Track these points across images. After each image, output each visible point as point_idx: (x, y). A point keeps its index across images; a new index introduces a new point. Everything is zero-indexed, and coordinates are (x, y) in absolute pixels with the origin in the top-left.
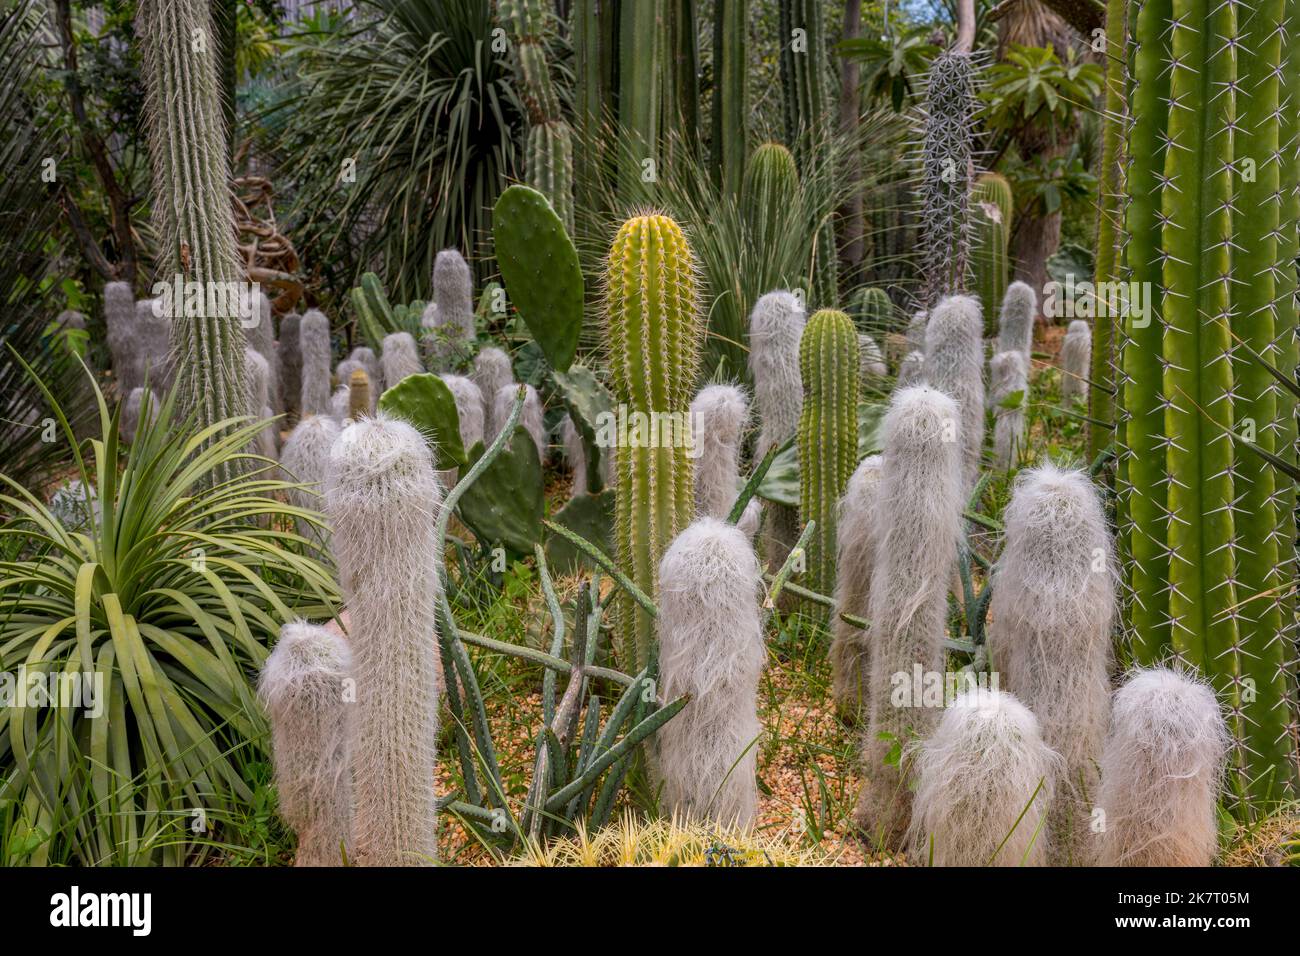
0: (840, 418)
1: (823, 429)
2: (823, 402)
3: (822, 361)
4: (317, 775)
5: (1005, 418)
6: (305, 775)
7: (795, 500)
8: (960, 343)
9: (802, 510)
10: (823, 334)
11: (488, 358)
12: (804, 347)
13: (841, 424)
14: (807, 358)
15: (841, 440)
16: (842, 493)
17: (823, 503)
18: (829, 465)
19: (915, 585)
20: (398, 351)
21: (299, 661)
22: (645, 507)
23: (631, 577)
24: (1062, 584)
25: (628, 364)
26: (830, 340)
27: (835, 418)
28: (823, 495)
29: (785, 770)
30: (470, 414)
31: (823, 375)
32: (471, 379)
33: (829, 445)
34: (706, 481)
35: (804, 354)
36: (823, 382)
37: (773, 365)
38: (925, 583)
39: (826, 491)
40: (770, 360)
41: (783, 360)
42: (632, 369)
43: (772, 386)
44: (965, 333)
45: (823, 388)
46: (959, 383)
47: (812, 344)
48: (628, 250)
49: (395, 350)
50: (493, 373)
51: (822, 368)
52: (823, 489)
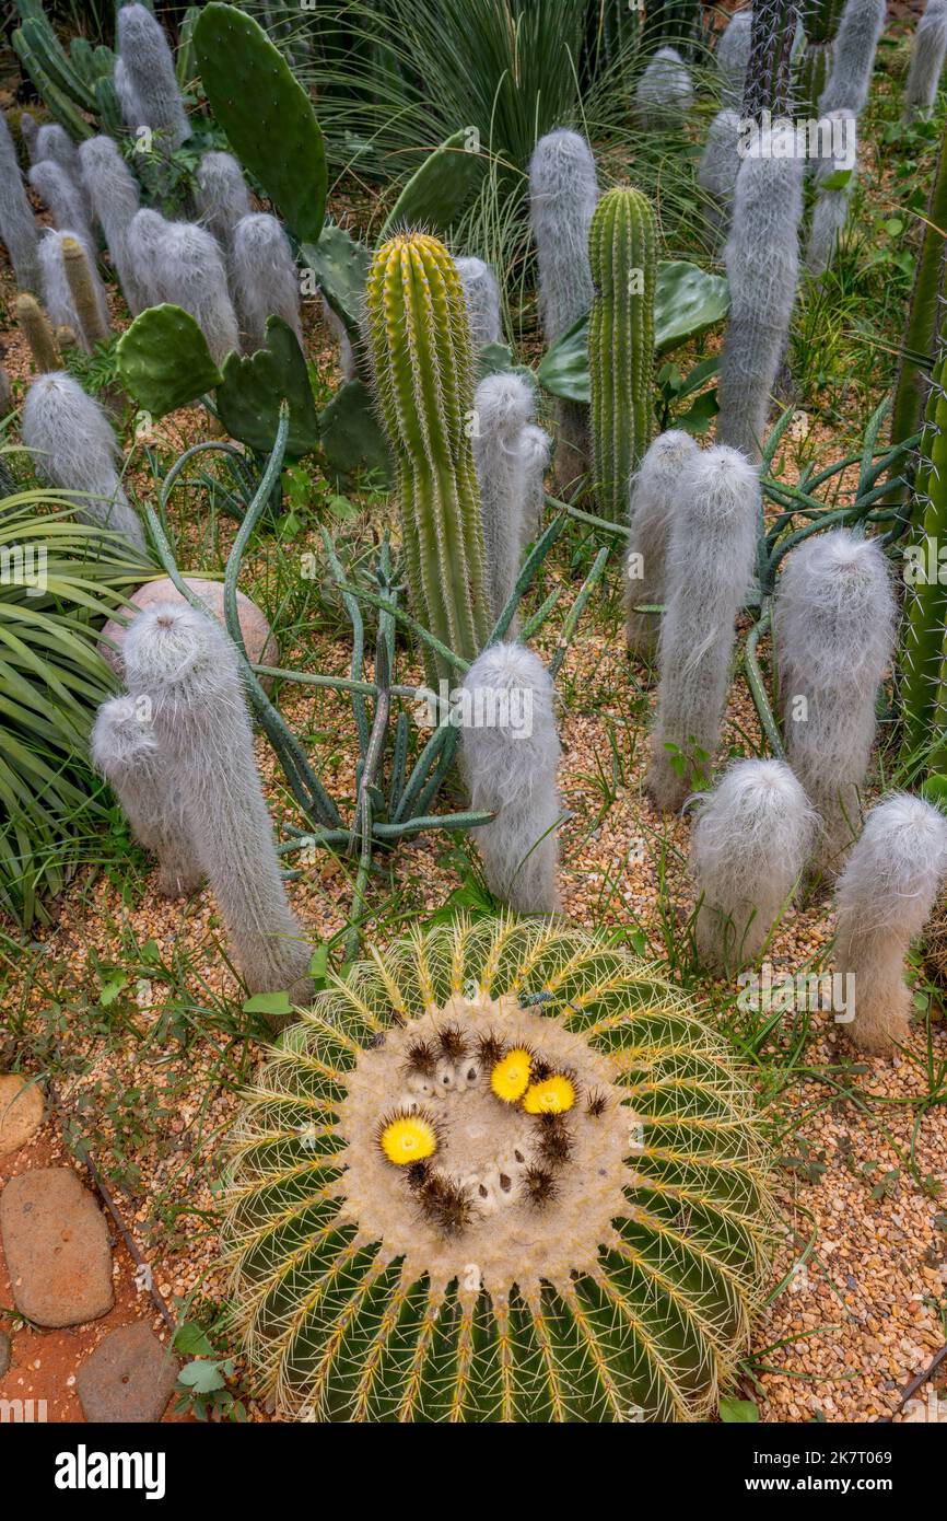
0: (635, 322)
1: (616, 338)
2: (615, 307)
3: (615, 261)
4: (164, 816)
5: (827, 202)
6: (154, 819)
7: (585, 396)
8: (775, 199)
9: (593, 410)
10: (616, 227)
11: (213, 169)
12: (594, 240)
13: (635, 330)
14: (598, 252)
15: (635, 348)
16: (636, 467)
17: (616, 416)
18: (622, 373)
19: (705, 632)
20: (101, 165)
21: (124, 740)
22: (433, 555)
23: (427, 626)
24: (841, 658)
25: (401, 421)
26: (624, 234)
27: (629, 325)
28: (616, 408)
29: (580, 720)
30: (209, 273)
31: (615, 276)
32: (200, 226)
33: (622, 353)
34: (493, 481)
35: (594, 248)
36: (616, 284)
37: (558, 234)
38: (713, 632)
39: (620, 403)
40: (555, 226)
41: (569, 226)
42: (406, 425)
43: (558, 257)
44: (784, 187)
45: (616, 292)
46: (771, 251)
47: (602, 238)
48: (388, 295)
49: (97, 163)
50: (222, 189)
51: (614, 268)
52: (616, 400)
